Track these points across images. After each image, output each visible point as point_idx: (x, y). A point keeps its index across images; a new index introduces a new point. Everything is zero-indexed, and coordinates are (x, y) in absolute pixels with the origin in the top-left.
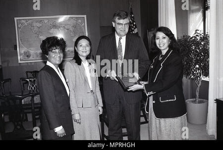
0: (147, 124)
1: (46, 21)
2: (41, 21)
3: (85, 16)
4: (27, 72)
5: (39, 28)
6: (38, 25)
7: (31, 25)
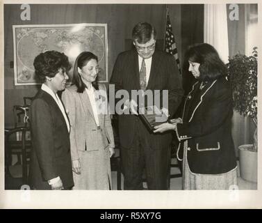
0: (181, 178)
1: (53, 31)
2: (47, 30)
3: (105, 25)
4: (25, 98)
5: (44, 39)
6: (43, 35)
7: (33, 35)
